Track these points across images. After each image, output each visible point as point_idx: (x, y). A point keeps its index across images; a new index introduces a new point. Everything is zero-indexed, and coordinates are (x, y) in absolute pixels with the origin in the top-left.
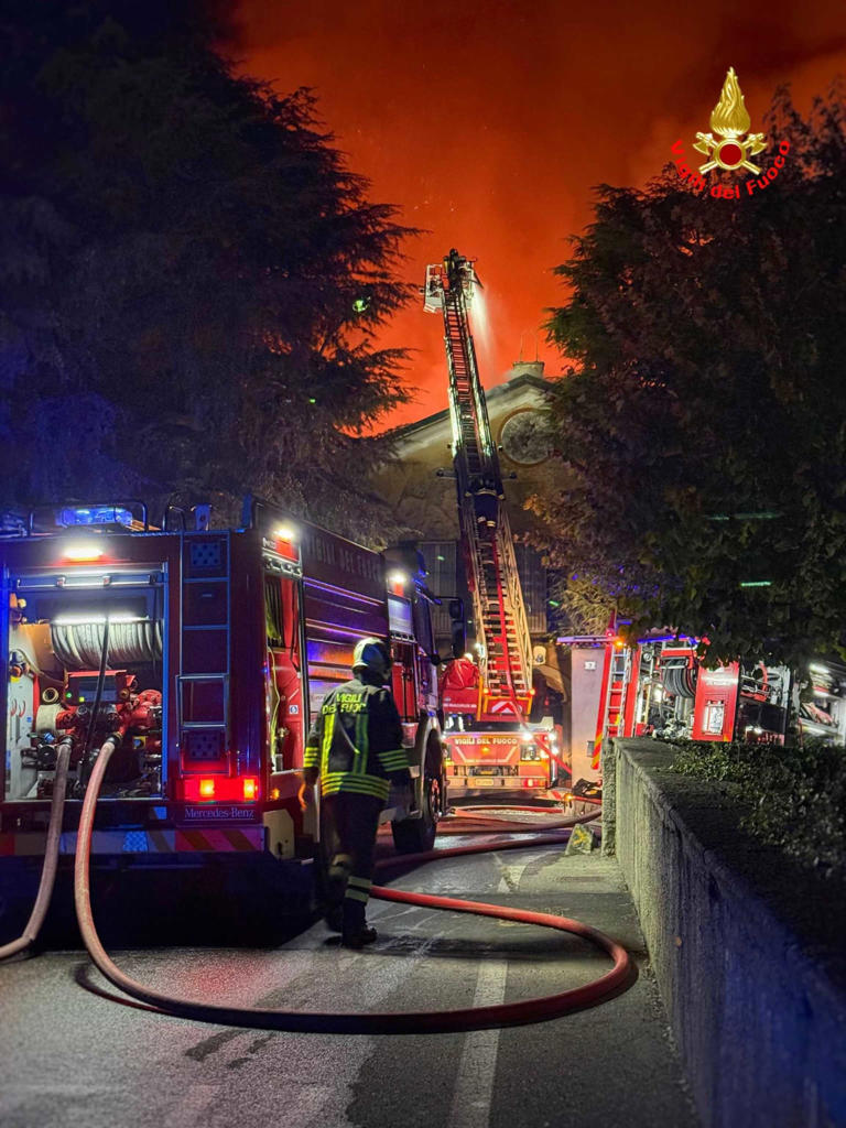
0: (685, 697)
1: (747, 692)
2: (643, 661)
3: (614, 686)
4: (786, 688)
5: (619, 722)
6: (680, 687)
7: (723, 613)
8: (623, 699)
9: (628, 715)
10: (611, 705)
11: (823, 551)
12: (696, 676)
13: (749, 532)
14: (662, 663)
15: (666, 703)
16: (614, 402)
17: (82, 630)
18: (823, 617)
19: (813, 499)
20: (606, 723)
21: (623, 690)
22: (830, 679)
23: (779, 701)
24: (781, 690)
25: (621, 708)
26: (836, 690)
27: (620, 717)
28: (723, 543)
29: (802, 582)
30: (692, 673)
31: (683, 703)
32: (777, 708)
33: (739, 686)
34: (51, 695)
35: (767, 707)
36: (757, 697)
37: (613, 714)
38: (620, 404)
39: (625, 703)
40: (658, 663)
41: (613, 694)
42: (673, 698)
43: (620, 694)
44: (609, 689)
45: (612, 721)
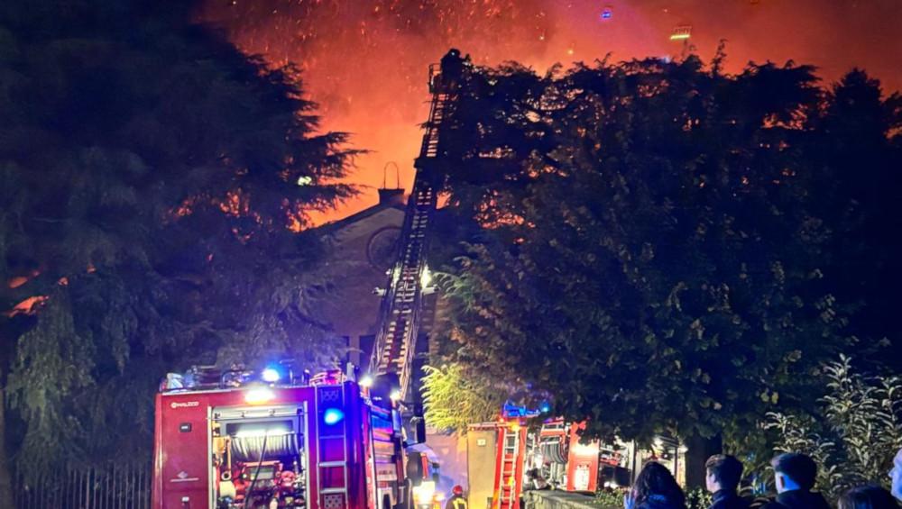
0: (558, 463)
1: (605, 459)
2: (528, 438)
3: (506, 457)
4: (631, 456)
5: (512, 482)
6: (556, 456)
7: (597, 410)
8: (514, 466)
9: (518, 477)
10: (505, 470)
11: (660, 372)
12: (568, 448)
13: (613, 360)
14: (543, 440)
15: (544, 468)
16: (517, 273)
17: (250, 440)
18: (661, 411)
19: (652, 339)
20: (502, 483)
21: (514, 460)
22: (662, 448)
23: (627, 464)
24: (628, 457)
25: (513, 472)
26: (666, 456)
27: (512, 479)
28: (597, 366)
29: (647, 390)
30: (565, 446)
31: (557, 468)
32: (625, 469)
33: (600, 455)
34: (226, 476)
35: (618, 469)
36: (612, 462)
37: (506, 477)
38: (521, 275)
39: (516, 469)
40: (539, 440)
41: (506, 463)
42: (548, 464)
43: (511, 463)
44: (503, 460)
45: (506, 482)
